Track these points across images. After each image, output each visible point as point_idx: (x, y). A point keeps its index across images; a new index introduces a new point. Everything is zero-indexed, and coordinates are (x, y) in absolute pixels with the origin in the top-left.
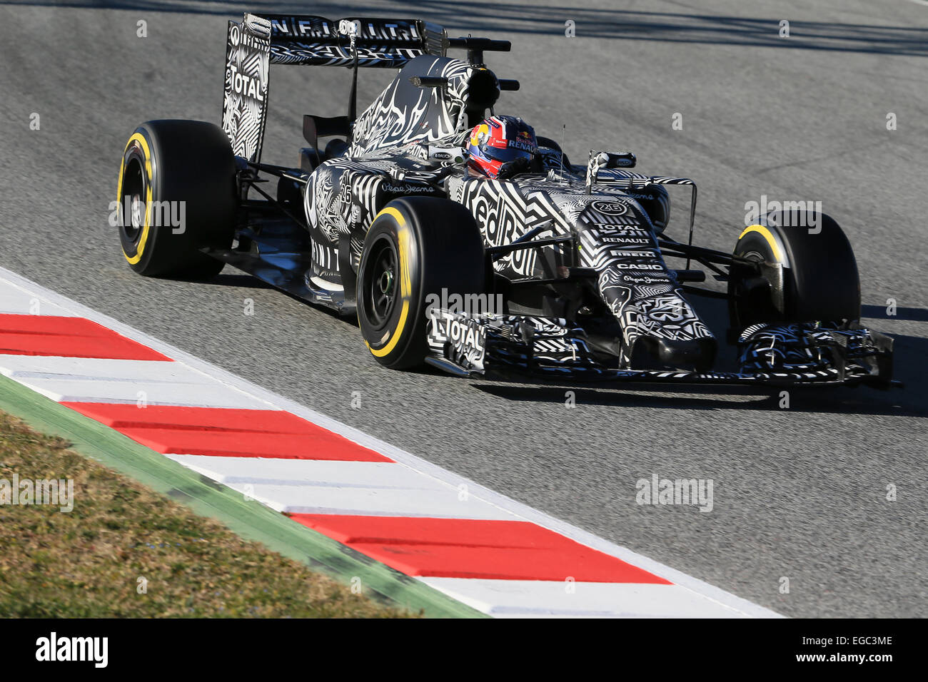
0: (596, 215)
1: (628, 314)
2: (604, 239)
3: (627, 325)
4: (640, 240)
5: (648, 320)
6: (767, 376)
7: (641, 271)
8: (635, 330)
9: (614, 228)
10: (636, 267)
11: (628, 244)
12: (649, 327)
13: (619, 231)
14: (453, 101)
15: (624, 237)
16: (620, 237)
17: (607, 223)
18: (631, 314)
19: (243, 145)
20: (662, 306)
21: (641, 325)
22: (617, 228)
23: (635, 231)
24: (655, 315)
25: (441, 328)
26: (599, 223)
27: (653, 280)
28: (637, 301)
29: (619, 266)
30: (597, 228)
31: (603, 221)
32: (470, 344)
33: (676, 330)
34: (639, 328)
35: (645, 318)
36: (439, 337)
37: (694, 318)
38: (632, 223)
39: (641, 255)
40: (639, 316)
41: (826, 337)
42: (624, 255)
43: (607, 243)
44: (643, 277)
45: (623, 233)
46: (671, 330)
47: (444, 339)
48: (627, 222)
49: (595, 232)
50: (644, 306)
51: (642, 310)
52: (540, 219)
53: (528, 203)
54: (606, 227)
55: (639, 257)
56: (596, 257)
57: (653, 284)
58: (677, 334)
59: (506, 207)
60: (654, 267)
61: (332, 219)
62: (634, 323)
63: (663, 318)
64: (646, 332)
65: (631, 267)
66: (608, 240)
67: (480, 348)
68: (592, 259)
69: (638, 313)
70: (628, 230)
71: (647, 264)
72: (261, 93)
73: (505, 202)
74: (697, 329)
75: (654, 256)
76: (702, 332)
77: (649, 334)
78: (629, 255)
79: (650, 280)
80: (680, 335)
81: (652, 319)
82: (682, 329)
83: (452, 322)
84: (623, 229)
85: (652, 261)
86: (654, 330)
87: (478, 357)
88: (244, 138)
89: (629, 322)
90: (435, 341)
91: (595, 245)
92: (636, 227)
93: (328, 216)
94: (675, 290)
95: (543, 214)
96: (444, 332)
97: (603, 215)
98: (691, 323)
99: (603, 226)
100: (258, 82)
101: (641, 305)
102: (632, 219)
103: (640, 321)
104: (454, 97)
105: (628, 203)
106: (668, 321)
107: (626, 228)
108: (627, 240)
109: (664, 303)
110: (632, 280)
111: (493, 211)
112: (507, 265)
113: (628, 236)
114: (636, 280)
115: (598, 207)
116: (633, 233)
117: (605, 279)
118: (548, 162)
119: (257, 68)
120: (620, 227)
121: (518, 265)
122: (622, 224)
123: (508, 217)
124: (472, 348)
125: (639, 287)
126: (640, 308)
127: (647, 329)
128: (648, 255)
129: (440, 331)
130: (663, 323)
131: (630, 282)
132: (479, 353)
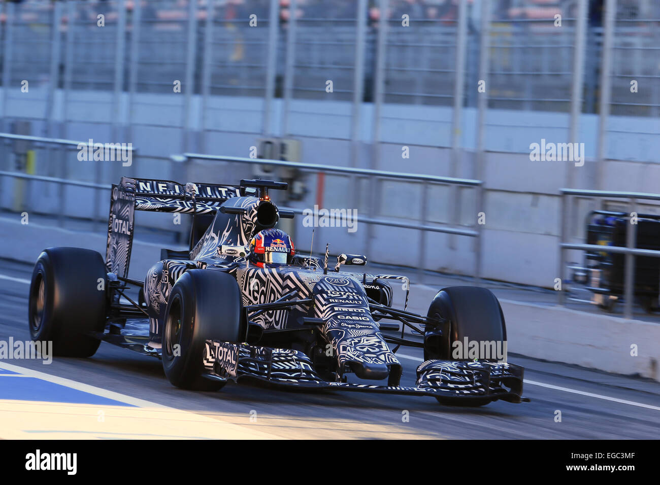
0: (327, 286)
1: (341, 347)
2: (330, 300)
3: (339, 353)
4: (356, 302)
5: (354, 350)
6: (435, 390)
7: (353, 320)
8: (344, 356)
9: (338, 293)
10: (350, 318)
11: (347, 304)
12: (354, 355)
13: (342, 296)
14: (248, 223)
15: (345, 299)
16: (342, 299)
17: (334, 290)
18: (343, 347)
19: (117, 267)
20: (365, 342)
21: (349, 353)
22: (340, 294)
23: (353, 296)
24: (360, 348)
25: (212, 353)
26: (329, 290)
27: (361, 326)
28: (348, 339)
29: (339, 317)
30: (327, 293)
31: (331, 289)
32: (229, 360)
33: (373, 357)
34: (347, 355)
35: (353, 349)
36: (211, 359)
37: (387, 350)
38: (351, 291)
39: (355, 311)
40: (348, 348)
41: (477, 365)
42: (343, 310)
43: (332, 302)
44: (355, 324)
45: (345, 297)
46: (370, 357)
47: (213, 360)
48: (348, 290)
49: (325, 296)
50: (353, 342)
51: (351, 344)
52: (291, 290)
53: (284, 279)
54: (333, 293)
55: (354, 312)
56: (324, 311)
57: (361, 328)
58: (373, 360)
59: (271, 285)
60: (363, 318)
61: (158, 296)
62: (345, 352)
63: (365, 350)
64: (352, 358)
65: (347, 318)
66: (333, 300)
67: (234, 362)
68: (322, 313)
69: (348, 346)
70: (348, 295)
71: (359, 317)
72: (129, 230)
73: (271, 281)
74: (388, 357)
75: (364, 312)
76: (391, 359)
77: (354, 359)
78: (347, 310)
79: (359, 326)
80: (375, 360)
81: (357, 350)
82: (377, 357)
83: (219, 348)
84: (345, 294)
85: (362, 315)
86: (358, 356)
87: (233, 369)
88: (118, 263)
89: (341, 351)
90: (208, 362)
91: (324, 304)
92: (354, 294)
93: (155, 295)
94: (376, 334)
95: (293, 286)
96: (214, 356)
97: (332, 285)
98: (384, 354)
99: (331, 292)
100: (128, 222)
101: (351, 341)
102: (351, 288)
103: (349, 351)
104: (248, 220)
105: (351, 279)
106: (368, 352)
107: (347, 294)
108: (347, 301)
109: (367, 340)
110: (347, 325)
111: (263, 288)
112: (270, 325)
113: (347, 298)
114: (349, 326)
115: (329, 281)
116: (351, 297)
117: (329, 325)
118: (308, 263)
119: (127, 213)
120: (342, 293)
121: (277, 323)
122: (344, 291)
123: (272, 291)
124: (230, 363)
125: (351, 330)
126: (350, 343)
127: (353, 356)
128: (360, 311)
129: (211, 355)
130: (365, 353)
131: (345, 327)
132: (233, 366)
